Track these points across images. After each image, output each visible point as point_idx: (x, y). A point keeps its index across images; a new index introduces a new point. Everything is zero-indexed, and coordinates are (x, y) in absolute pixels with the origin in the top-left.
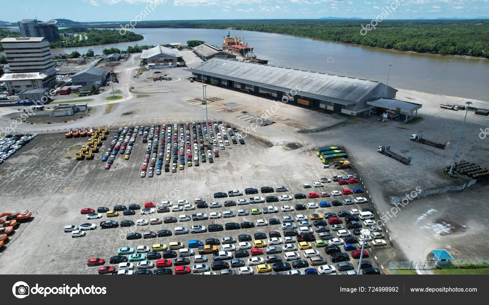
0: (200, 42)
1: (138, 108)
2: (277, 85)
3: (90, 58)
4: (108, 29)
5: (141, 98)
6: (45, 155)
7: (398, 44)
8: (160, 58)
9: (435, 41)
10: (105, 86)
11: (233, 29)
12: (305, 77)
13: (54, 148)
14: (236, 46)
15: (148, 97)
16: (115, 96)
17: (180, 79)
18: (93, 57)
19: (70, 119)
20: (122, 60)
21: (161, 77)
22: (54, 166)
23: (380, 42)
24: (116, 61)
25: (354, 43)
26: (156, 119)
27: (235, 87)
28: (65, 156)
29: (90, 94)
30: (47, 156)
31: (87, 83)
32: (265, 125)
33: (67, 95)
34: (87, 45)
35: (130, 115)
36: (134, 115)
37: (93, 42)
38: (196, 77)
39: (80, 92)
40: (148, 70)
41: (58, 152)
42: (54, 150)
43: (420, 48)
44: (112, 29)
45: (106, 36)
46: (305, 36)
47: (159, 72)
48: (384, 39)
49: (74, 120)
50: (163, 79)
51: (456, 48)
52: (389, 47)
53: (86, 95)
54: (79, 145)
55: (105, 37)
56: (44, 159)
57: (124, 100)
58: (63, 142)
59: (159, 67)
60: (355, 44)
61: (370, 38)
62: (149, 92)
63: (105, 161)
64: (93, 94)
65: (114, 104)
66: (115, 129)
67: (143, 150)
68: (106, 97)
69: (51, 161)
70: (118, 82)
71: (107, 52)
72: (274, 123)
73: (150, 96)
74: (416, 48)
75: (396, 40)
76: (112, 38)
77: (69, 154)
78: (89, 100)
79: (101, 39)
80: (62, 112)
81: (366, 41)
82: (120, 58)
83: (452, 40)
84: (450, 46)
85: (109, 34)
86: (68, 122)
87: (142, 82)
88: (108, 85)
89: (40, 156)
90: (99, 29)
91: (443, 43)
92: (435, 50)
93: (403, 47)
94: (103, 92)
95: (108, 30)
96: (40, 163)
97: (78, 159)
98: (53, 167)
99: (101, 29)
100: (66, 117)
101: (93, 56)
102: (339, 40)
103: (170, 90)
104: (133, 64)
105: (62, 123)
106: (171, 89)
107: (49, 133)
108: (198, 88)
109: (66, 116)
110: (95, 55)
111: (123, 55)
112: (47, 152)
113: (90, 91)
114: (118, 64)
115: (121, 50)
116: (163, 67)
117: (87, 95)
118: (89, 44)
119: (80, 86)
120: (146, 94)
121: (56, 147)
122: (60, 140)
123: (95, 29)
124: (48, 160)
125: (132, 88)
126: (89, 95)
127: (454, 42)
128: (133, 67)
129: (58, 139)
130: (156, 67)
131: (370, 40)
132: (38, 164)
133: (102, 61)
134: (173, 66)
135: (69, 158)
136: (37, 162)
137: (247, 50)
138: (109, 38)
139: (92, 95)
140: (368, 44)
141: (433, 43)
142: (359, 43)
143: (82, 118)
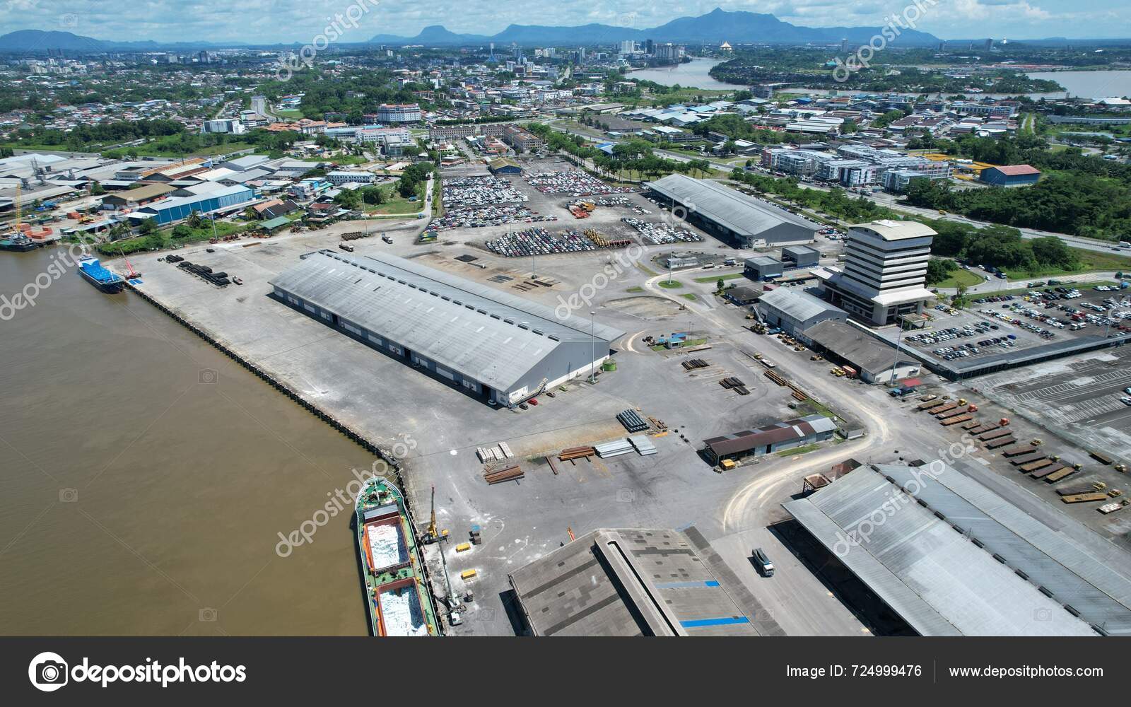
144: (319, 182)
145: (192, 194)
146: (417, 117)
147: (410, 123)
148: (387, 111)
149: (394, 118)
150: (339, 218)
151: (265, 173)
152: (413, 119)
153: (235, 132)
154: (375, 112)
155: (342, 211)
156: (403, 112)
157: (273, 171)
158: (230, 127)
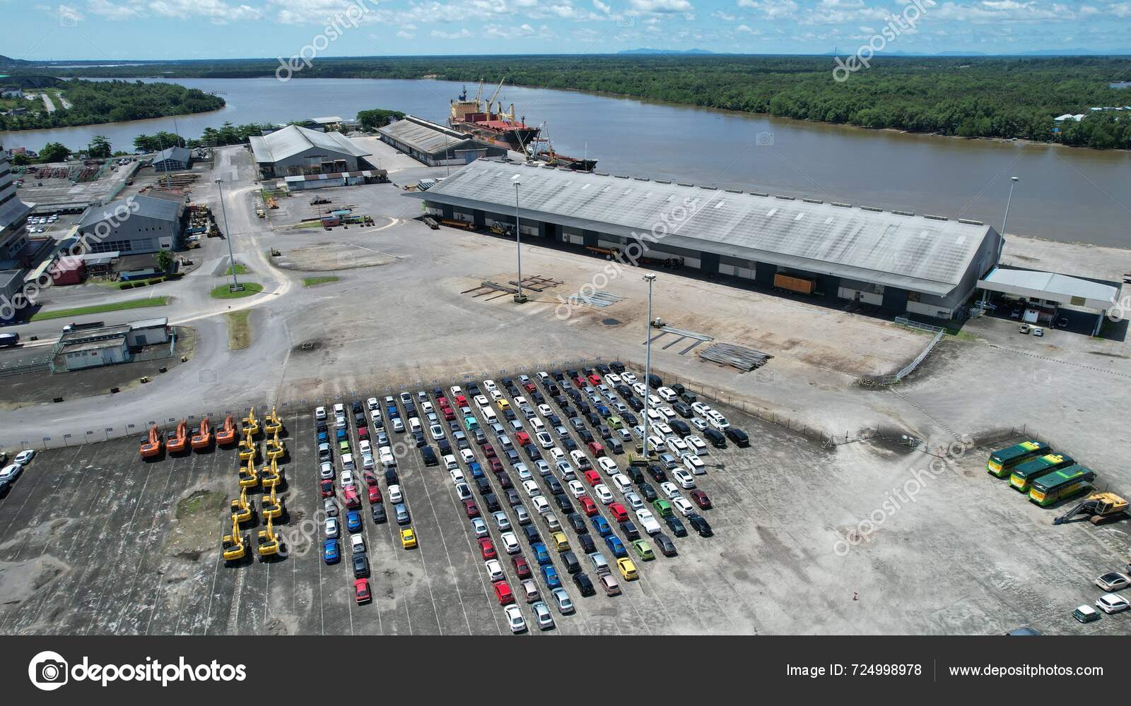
0: (391, 113)
1: (331, 325)
2: (700, 236)
3: (101, 160)
4: (122, 80)
5: (320, 289)
6: (89, 547)
7: (861, 112)
8: (312, 160)
9: (947, 105)
10: (188, 249)
11: (437, 79)
12: (771, 213)
13: (116, 515)
14: (492, 124)
15: (339, 284)
16: (240, 285)
17: (395, 221)
18: (110, 159)
19: (126, 380)
20: (199, 167)
21: (341, 216)
22: (149, 603)
23: (815, 106)
24: (184, 169)
25: (748, 111)
26: (410, 363)
27: (565, 240)
28: (172, 549)
29: (155, 280)
30: (102, 556)
31: (131, 243)
32: (752, 369)
33: (79, 286)
34: (74, 122)
35: (320, 353)
36: (329, 349)
37: (90, 117)
38: (440, 212)
39: (122, 274)
40: (288, 195)
41: (136, 529)
42: (116, 521)
43: (915, 122)
44: (133, 81)
45: (124, 99)
46: (621, 94)
47: (325, 202)
48: (825, 101)
49: (143, 382)
50: (349, 222)
51: (994, 121)
52: (839, 119)
53: (142, 285)
54: (205, 492)
55: (123, 102)
56: (95, 574)
57: (270, 297)
58: (140, 480)
59: (316, 185)
60: (751, 113)
61: (790, 98)
62: (332, 265)
63: (336, 560)
64: (165, 280)
65: (247, 311)
66: (300, 412)
67: (445, 497)
68: (209, 289)
69: (124, 578)
70: (220, 235)
71: (146, 144)
72: (768, 357)
73: (344, 279)
74: (903, 122)
75: (855, 105)
76: (142, 104)
77: (183, 536)
78: (160, 302)
79: (113, 107)
80: (91, 354)
81: (780, 107)
82: (191, 162)
83: (984, 104)
84: (981, 117)
85: (131, 94)
86: (124, 391)
87: (293, 233)
88: (197, 246)
89: (73, 555)
90: (93, 80)
91: (964, 110)
92: (947, 128)
93: (873, 121)
94: (191, 271)
95: (120, 82)
96: (83, 593)
97: (234, 563)
98: (147, 612)
99: (100, 80)
100: (107, 369)
101: (108, 155)
102: (710, 104)
103: (390, 258)
104: (235, 177)
105: (102, 398)
106: (389, 252)
107: (70, 442)
108: (463, 246)
109: (108, 365)
110: (113, 152)
111: (195, 153)
112: (94, 538)
113: (151, 271)
114: (194, 179)
115: (186, 139)
116: (328, 184)
117: (146, 281)
118: (79, 120)
119: (116, 254)
120: (331, 274)
121: (120, 506)
122: (125, 471)
123: (80, 79)
124: (113, 576)
125: (274, 255)
126: (152, 283)
127: (988, 108)
128: (241, 187)
129: (115, 466)
130: (307, 186)
131: (790, 104)
132: (80, 600)
133: (141, 171)
134: (353, 182)
135: (194, 557)
136: (70, 588)
137: (530, 135)
138: (136, 104)
139: (159, 281)
140: (787, 113)
141: (940, 111)
142: (761, 111)
143: (164, 371)
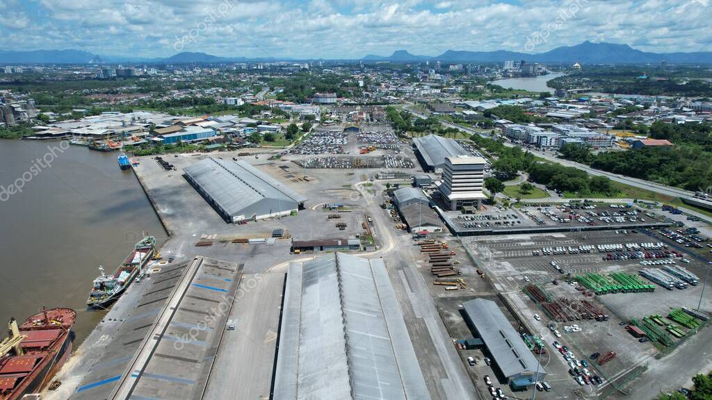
144: (250, 130)
145: (186, 131)
146: (335, 100)
147: (331, 103)
148: (318, 97)
149: (322, 100)
150: (245, 146)
151: (230, 124)
152: (332, 102)
153: (238, 104)
154: (313, 97)
155: (248, 143)
156: (327, 97)
157: (235, 124)
158: (236, 102)
